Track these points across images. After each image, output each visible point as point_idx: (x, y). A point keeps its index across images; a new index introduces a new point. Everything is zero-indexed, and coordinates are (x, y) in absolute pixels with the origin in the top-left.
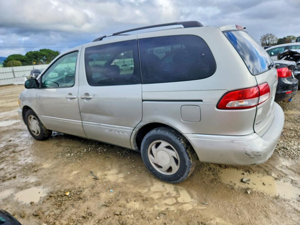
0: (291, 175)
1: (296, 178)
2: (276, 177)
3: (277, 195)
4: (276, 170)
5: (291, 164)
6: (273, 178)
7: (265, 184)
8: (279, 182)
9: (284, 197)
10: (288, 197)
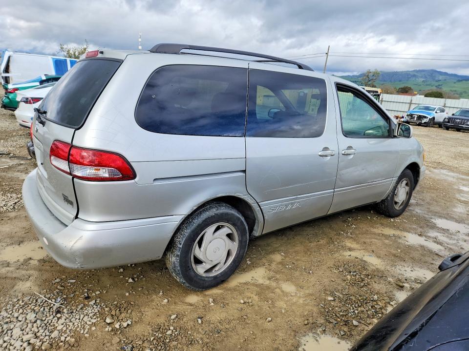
0: (12, 272)
1: (4, 270)
2: (31, 262)
3: (21, 245)
4: (35, 269)
5: (16, 288)
6: (34, 258)
7: (40, 249)
8: (25, 257)
9: (14, 246)
10: (10, 248)
